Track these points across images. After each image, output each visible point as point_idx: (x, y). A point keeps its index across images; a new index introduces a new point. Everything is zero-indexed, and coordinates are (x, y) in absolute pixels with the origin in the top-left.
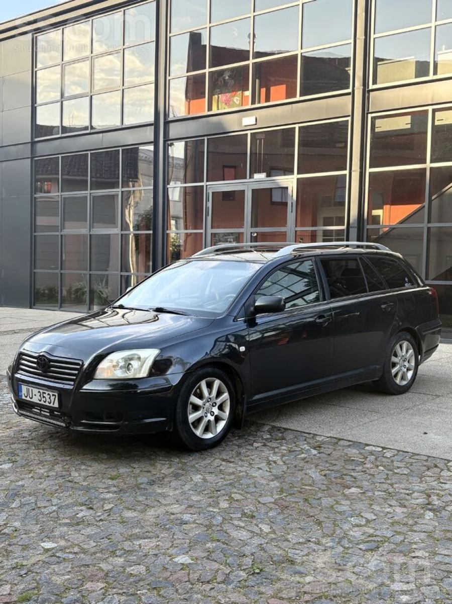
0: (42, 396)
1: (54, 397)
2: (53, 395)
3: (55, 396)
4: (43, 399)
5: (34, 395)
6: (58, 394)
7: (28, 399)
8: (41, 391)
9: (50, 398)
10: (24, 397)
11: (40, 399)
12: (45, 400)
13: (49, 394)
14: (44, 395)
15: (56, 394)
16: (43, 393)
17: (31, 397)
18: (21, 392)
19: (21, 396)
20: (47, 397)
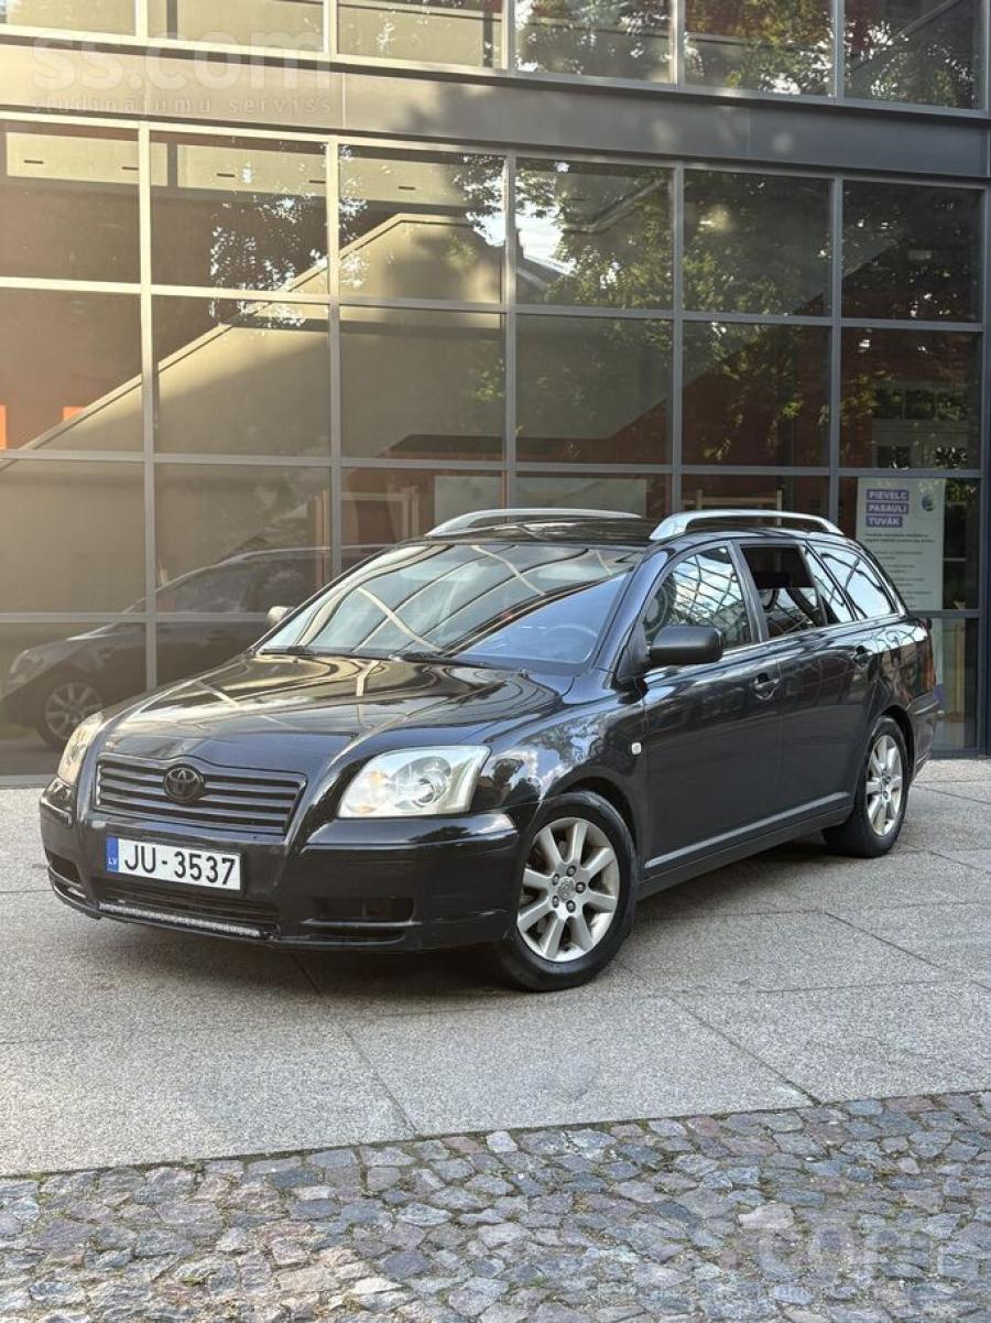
0: (187, 864)
1: (228, 864)
2: (224, 860)
3: (232, 861)
4: (188, 871)
5: (158, 863)
6: (241, 858)
7: (140, 872)
8: (186, 852)
9: (214, 868)
10: (123, 869)
11: (180, 872)
12: (196, 874)
13: (209, 859)
14: (195, 861)
15: (237, 858)
16: (192, 856)
17: (149, 866)
18: (116, 855)
19: (117, 866)
20: (206, 866)
